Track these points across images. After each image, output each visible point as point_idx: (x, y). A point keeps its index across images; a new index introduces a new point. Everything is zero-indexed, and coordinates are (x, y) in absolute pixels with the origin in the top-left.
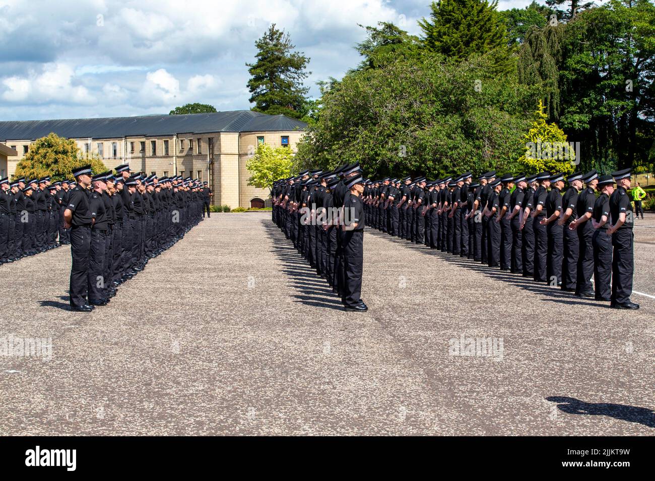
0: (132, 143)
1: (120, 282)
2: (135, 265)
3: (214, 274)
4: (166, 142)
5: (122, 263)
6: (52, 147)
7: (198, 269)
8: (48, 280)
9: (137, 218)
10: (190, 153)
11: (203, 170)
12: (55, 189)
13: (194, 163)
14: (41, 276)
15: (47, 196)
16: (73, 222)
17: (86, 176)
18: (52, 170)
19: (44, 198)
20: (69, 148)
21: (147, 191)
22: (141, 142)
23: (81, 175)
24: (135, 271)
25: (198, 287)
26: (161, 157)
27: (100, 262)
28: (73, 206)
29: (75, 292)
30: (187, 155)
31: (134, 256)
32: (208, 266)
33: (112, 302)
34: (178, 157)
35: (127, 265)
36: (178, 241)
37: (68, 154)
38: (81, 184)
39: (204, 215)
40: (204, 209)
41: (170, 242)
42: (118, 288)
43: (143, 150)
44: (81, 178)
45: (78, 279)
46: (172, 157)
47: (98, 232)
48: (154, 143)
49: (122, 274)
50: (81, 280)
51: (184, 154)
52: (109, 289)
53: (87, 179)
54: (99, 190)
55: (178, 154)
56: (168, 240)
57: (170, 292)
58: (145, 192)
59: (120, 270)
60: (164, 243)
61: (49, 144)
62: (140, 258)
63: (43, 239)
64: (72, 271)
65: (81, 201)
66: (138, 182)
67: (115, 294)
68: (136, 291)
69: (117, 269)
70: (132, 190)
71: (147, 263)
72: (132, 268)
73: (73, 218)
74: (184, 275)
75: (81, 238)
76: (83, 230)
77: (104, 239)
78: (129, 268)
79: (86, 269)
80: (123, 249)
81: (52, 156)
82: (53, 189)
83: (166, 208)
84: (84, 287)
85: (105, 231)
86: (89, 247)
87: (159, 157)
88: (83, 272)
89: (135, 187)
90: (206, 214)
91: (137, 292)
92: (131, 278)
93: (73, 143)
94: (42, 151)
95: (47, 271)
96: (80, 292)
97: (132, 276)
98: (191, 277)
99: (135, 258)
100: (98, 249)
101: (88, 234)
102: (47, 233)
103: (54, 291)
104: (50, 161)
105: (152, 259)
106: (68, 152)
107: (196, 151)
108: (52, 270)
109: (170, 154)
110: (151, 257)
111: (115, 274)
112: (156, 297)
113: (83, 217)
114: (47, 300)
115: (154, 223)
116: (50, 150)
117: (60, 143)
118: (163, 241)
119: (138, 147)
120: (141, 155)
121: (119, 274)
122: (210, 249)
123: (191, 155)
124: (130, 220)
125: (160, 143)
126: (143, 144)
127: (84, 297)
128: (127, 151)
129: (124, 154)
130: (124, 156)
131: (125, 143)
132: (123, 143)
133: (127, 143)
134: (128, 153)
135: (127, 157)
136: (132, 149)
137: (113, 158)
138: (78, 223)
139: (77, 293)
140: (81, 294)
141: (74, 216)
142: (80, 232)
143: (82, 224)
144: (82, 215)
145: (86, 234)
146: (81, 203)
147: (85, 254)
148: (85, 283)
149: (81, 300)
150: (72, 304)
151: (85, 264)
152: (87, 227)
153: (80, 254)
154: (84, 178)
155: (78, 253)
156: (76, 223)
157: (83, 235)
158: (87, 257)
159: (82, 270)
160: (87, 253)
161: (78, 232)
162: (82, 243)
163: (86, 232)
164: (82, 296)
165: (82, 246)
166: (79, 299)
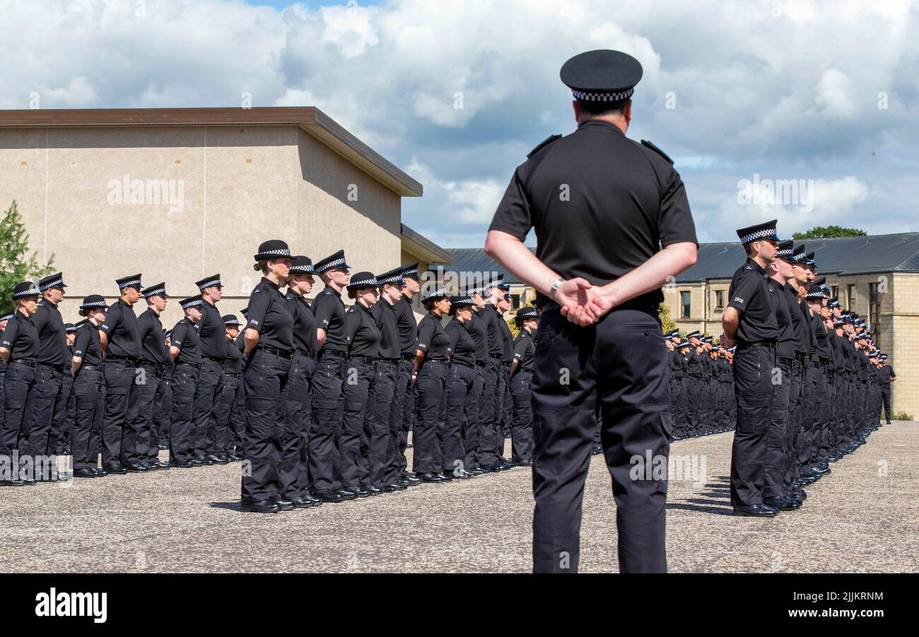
0: (718, 292)
16: (740, 334)
17: (766, 243)
23: (756, 240)
27: (779, 422)
28: (742, 301)
29: (741, 476)
38: (757, 260)
44: (757, 246)
53: (769, 249)
54: (778, 278)
65: (757, 293)
73: (740, 326)
75: (756, 368)
76: (761, 350)
85: (790, 360)
88: (759, 437)
96: (752, 477)
101: (770, 360)
113: (761, 325)
127: (760, 488)
128: (709, 308)
129: (703, 312)
130: (703, 317)
131: (707, 291)
132: (703, 292)
133: (709, 292)
134: (712, 312)
135: (711, 320)
136: (719, 305)
137: (682, 320)
138: (750, 336)
139: (744, 479)
140: (754, 481)
141: (743, 322)
142: (756, 356)
143: (758, 339)
144: (758, 322)
145: (767, 359)
146: (756, 296)
147: (763, 400)
148: (763, 460)
149: (754, 494)
150: (735, 502)
151: (763, 420)
152: (768, 346)
153: (755, 399)
154: (762, 246)
155: (751, 399)
156: (747, 337)
157: (761, 362)
158: (766, 407)
159: (756, 433)
160: (767, 399)
161: (751, 354)
162: (759, 377)
163: (767, 356)
164: (756, 485)
165: (757, 383)
166: (751, 492)
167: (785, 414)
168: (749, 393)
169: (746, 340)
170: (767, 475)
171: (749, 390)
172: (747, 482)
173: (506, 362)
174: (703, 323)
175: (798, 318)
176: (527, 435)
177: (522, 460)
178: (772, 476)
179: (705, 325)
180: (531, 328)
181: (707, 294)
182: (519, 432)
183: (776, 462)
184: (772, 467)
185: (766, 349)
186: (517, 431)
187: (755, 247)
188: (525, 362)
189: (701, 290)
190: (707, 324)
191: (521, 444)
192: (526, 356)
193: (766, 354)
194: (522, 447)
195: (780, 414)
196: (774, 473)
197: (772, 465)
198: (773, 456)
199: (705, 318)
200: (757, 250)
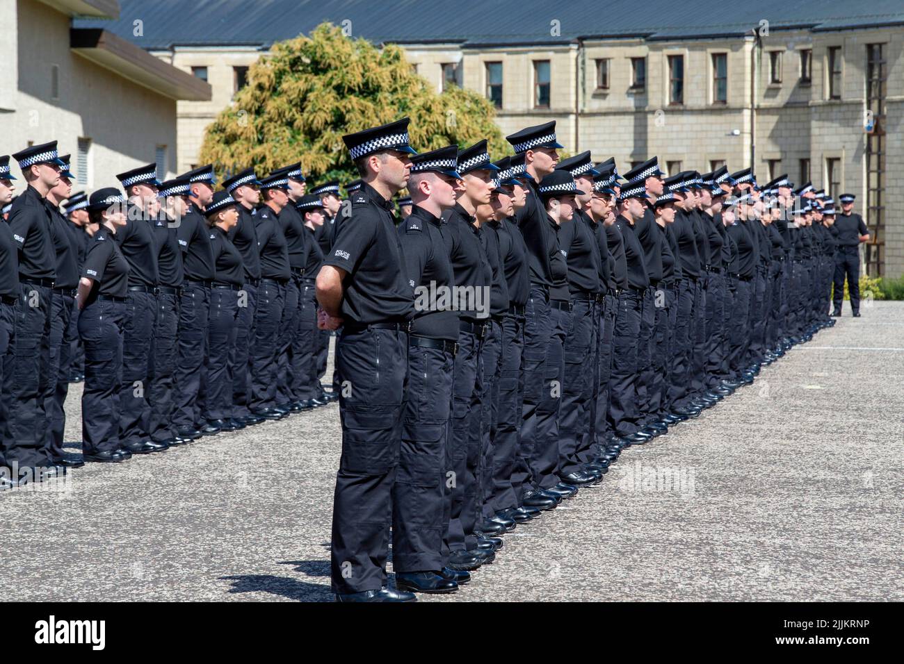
0: (600, 62)
1: (517, 519)
2: (570, 464)
3: (842, 501)
4: (720, 59)
5: (523, 455)
6: (325, 71)
7: (789, 483)
8: (275, 509)
9: (578, 307)
10: (802, 98)
11: (846, 156)
12: (320, 209)
13: (815, 131)
14: (255, 496)
15: (292, 232)
16: (347, 309)
18: (327, 150)
19: (281, 239)
20: (382, 75)
21: (620, 218)
22: (634, 60)
23: (373, 152)
24: (571, 484)
25: (778, 541)
26: (701, 111)
27: (433, 446)
29: (347, 545)
30: (788, 105)
31: (566, 432)
32: (822, 474)
33: (478, 583)
34: (760, 110)
35: (542, 465)
36: (732, 390)
37: (380, 96)
38: (376, 185)
39: (838, 307)
40: (839, 288)
41: (702, 394)
42: (504, 538)
43: (640, 85)
44: (376, 164)
45: (360, 501)
46: (740, 110)
47: (425, 344)
48: (677, 63)
49: (523, 492)
50: (372, 506)
51: (780, 100)
52: (470, 539)
53: (396, 168)
54: (428, 205)
55: (760, 101)
56: (696, 385)
57: (679, 554)
58: (611, 219)
59: (518, 477)
60: (682, 397)
61: (315, 63)
62: (591, 441)
63: (274, 376)
64: (341, 474)
65: (373, 242)
66: (584, 185)
67: (489, 558)
68: (565, 549)
69: (504, 474)
70: (558, 210)
71: (614, 459)
72: (558, 474)
73: (346, 294)
74: (734, 502)
75: (373, 365)
76: (382, 337)
77: (446, 369)
78: (547, 471)
79: (388, 469)
80: (527, 408)
81: (324, 103)
82: (312, 209)
83: (694, 279)
84: (379, 527)
85: (451, 342)
86: (399, 396)
87: (693, 112)
88: (378, 479)
89: (572, 203)
90: (846, 305)
91: (566, 552)
92: (552, 507)
93: (397, 58)
94: (293, 85)
95: (276, 480)
96: (367, 545)
97: (558, 499)
98: (758, 510)
99: (571, 441)
100: (424, 404)
101: (397, 351)
102: (290, 356)
103: (290, 546)
104: (319, 120)
105: (634, 449)
106: (378, 88)
107: (820, 92)
108: (292, 475)
109: (732, 100)
110: (634, 441)
111: (497, 490)
112: (629, 568)
113: (382, 293)
114: (262, 573)
115: (644, 327)
116: (318, 82)
117: (354, 58)
118: (681, 390)
119: (622, 75)
120: (630, 103)
121: (511, 492)
122: (841, 419)
123: (805, 105)
124: (554, 311)
125: (698, 63)
126: (640, 64)
127: (379, 561)
128: (584, 91)
129: (573, 98)
130: (573, 105)
131: (580, 60)
132: (573, 63)
133: (583, 63)
134: (589, 97)
135: (587, 110)
136: (601, 84)
137: (537, 111)
138: (363, 313)
139: (353, 548)
140: (369, 551)
141: (351, 289)
142: (372, 345)
143: (376, 318)
144: (376, 288)
145: (391, 350)
146: (374, 247)
147: (385, 418)
148: (383, 516)
149: (370, 573)
150: (337, 587)
151: (384, 451)
152: (396, 329)
153: (370, 416)
154: (384, 162)
155: (363, 415)
156: (358, 314)
157: (381, 355)
158: (390, 430)
159: (374, 472)
160: (391, 415)
161: (365, 342)
162: (377, 381)
163: (391, 346)
164: (371, 558)
165: (375, 389)
166: (363, 570)
167: (441, 432)
168: (360, 406)
169: (357, 319)
170: (414, 534)
171: (362, 402)
172: (357, 553)
173: (64, 288)
174: (573, 117)
175: (472, 262)
176: (109, 409)
177: (99, 451)
178: (422, 535)
179: (577, 121)
180: (114, 224)
181: (581, 66)
182: (94, 404)
183: (428, 513)
184: (422, 521)
185: (390, 333)
186: (92, 401)
187: (373, 165)
188: (104, 282)
189: (569, 58)
190: (580, 119)
191: (98, 424)
192: (106, 273)
193: (389, 342)
194: (99, 428)
195: (435, 433)
196: (425, 531)
197: (422, 517)
198: (423, 503)
199: (577, 107)
200: (376, 169)
